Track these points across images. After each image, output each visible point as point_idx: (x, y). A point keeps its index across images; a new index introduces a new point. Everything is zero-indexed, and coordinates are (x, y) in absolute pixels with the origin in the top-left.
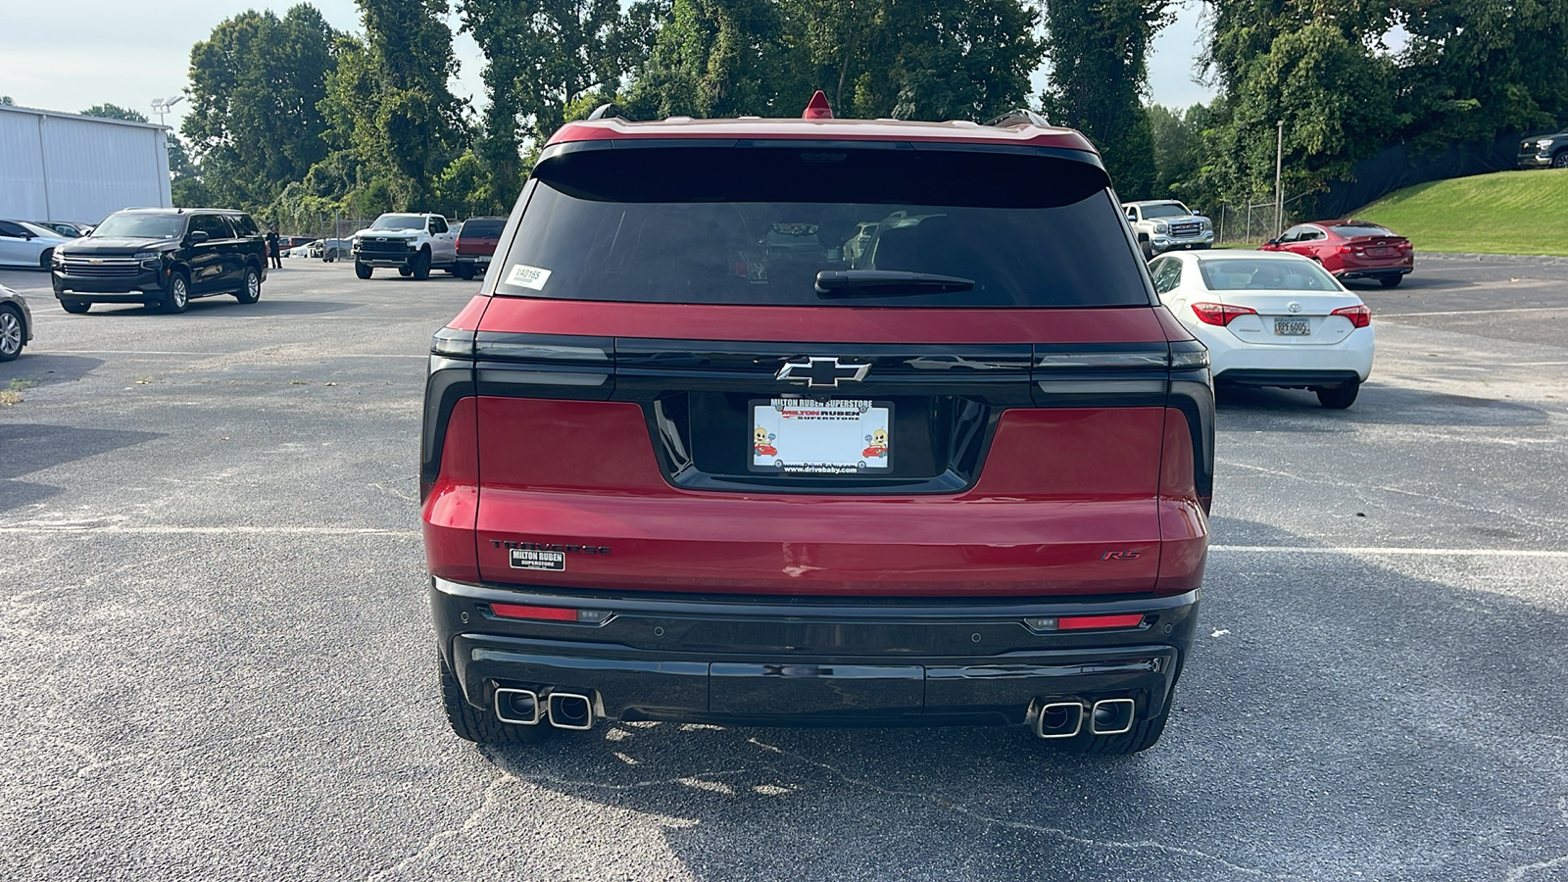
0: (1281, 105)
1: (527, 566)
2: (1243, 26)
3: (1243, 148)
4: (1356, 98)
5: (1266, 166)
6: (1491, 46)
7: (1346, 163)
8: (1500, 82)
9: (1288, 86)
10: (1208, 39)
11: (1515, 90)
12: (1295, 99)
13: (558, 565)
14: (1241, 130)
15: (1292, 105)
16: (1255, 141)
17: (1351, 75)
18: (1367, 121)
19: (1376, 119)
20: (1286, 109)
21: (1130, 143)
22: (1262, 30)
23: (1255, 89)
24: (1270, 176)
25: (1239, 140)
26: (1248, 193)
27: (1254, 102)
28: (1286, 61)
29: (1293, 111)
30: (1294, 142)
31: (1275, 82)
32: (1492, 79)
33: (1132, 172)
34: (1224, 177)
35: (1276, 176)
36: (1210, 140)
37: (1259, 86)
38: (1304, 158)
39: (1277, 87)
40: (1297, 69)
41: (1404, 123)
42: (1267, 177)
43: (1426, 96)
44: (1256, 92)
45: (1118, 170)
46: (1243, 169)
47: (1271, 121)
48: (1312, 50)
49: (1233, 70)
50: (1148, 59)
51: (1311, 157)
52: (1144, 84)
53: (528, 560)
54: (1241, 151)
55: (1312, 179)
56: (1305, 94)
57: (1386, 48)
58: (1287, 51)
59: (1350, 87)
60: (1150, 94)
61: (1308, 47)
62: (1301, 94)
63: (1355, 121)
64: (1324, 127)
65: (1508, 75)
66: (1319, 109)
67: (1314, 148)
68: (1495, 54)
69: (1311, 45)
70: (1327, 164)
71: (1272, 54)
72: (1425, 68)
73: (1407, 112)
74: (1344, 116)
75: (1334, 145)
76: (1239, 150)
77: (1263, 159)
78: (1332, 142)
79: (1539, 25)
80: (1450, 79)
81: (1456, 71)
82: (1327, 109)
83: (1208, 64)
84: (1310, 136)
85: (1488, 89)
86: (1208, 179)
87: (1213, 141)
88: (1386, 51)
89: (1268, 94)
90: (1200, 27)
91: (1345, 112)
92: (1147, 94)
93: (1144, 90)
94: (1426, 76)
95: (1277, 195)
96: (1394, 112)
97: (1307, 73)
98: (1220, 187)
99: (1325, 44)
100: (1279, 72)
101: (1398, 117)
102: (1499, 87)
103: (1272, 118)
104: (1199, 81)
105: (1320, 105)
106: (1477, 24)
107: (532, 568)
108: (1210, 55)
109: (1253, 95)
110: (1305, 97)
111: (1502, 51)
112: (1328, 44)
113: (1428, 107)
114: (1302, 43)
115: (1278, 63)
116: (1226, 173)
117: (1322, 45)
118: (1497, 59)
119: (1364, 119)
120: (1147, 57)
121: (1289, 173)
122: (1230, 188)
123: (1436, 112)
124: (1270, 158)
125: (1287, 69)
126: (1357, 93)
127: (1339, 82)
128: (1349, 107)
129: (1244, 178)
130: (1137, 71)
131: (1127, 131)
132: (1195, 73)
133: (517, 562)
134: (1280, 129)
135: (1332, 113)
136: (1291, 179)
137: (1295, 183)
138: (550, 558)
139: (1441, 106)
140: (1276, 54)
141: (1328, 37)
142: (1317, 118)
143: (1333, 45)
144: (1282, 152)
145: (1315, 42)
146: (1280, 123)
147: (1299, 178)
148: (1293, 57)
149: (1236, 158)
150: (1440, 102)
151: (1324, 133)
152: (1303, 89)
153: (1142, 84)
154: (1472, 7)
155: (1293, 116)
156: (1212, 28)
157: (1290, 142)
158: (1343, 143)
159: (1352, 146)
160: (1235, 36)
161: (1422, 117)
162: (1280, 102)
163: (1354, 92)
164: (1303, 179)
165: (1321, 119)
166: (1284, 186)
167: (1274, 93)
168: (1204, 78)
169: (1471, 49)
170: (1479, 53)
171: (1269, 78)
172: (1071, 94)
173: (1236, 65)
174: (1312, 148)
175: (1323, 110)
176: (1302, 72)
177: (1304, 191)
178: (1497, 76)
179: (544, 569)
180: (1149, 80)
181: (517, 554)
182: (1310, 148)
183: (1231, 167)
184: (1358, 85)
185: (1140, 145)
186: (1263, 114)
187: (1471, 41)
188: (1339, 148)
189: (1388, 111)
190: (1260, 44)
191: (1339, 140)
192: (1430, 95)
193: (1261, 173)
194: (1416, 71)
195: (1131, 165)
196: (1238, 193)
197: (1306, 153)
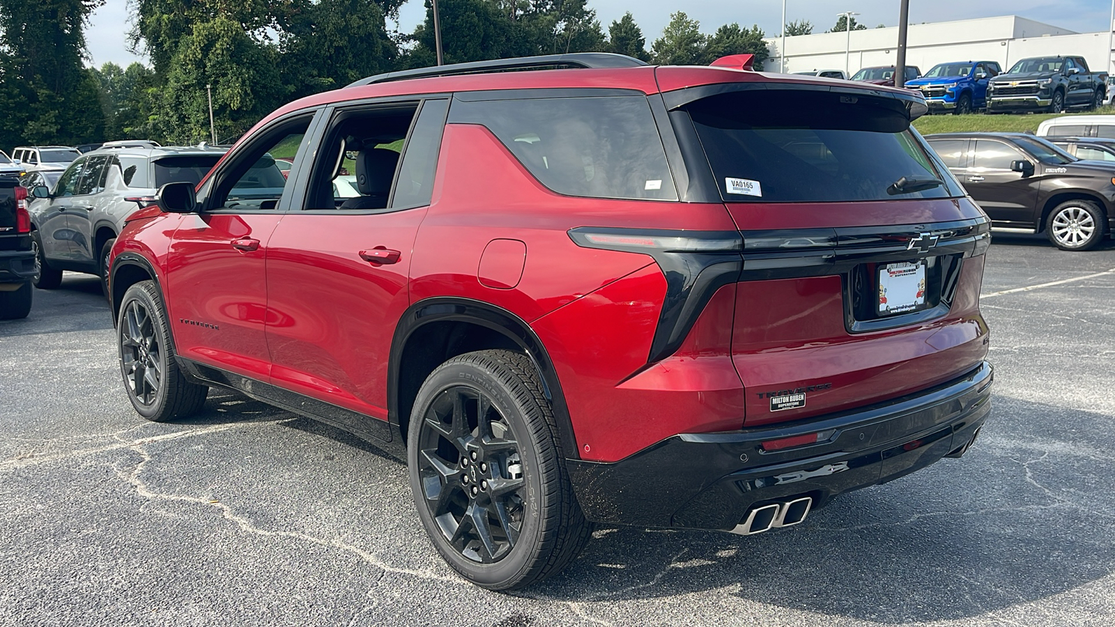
0: (207, 73)
1: (781, 408)
2: (163, 13)
3: (181, 103)
4: (257, 72)
5: (201, 117)
6: (335, 44)
7: (256, 117)
8: (343, 68)
9: (210, 60)
10: (136, 20)
11: (353, 74)
12: (216, 70)
13: (801, 402)
14: (178, 90)
15: (214, 74)
16: (190, 99)
17: (252, 56)
18: (267, 89)
19: (272, 87)
20: (210, 77)
21: (80, 95)
22: (179, 18)
23: (185, 60)
24: (206, 124)
25: (178, 97)
26: (188, 136)
27: (185, 70)
28: (206, 42)
29: (215, 78)
30: (219, 101)
31: (200, 57)
32: (338, 65)
33: (86, 118)
34: (167, 123)
35: (210, 124)
36: (154, 96)
37: (188, 58)
38: (228, 112)
39: (201, 60)
40: (214, 49)
41: (290, 91)
42: (203, 125)
43: (301, 74)
44: (186, 62)
45: (74, 115)
46: (183, 119)
47: (201, 85)
48: (223, 36)
49: (160, 45)
50: (84, 31)
51: (232, 111)
52: (84, 50)
53: (783, 403)
54: (179, 105)
55: (235, 127)
56: (223, 67)
57: (272, 40)
58: (206, 35)
59: (253, 64)
60: (90, 58)
61: (220, 33)
62: (219, 67)
63: (258, 88)
64: (240, 91)
65: (347, 64)
66: (234, 78)
67: (235, 105)
68: (338, 49)
69: (223, 32)
70: (243, 117)
71: (194, 36)
72: (297, 55)
73: (291, 84)
74: (252, 84)
75: (248, 104)
76: (177, 105)
77: (198, 111)
78: (247, 102)
79: (361, 32)
80: (313, 64)
81: (317, 59)
82: (240, 79)
83: (138, 39)
84: (232, 97)
85: (336, 71)
86: (155, 125)
87: (156, 97)
88: (272, 42)
89: (195, 65)
90: (129, 10)
91: (252, 82)
92: (87, 58)
93: (85, 55)
94: (298, 61)
95: (213, 138)
96: (282, 83)
97: (223, 52)
98: (165, 131)
99: (232, 32)
100: (201, 49)
101: (286, 87)
102: (343, 71)
103: (201, 82)
104: (133, 51)
105: (235, 75)
106: (325, 29)
107: (785, 409)
108: (139, 32)
109: (183, 65)
110: (223, 69)
111: (341, 48)
112: (234, 33)
113: (302, 82)
114: (215, 30)
115: (200, 43)
116: (169, 121)
117: (230, 34)
118: (339, 53)
119: (264, 87)
120: (83, 29)
121: (220, 122)
122: (173, 132)
123: (307, 85)
124: (204, 111)
125: (207, 48)
126: (257, 69)
127: (245, 60)
128: (254, 78)
129: (185, 125)
130: (77, 39)
131: (75, 86)
132: (128, 44)
133: (775, 406)
134: (209, 90)
135: (244, 82)
136: (221, 127)
137: (224, 130)
138: (797, 398)
139: (311, 81)
140: (197, 37)
141: (234, 28)
142: (234, 84)
143: (237, 33)
144: (213, 107)
145: (225, 31)
146: (208, 86)
147: (226, 126)
148: (210, 40)
149: (177, 110)
150: (310, 78)
151: (241, 96)
152: (221, 63)
153: (82, 50)
154: (321, 17)
155: (216, 82)
156: (138, 12)
157: (216, 100)
158: (253, 102)
159: (258, 105)
160: (158, 20)
161: (300, 88)
162: (205, 71)
163: (256, 68)
164: (229, 127)
165: (237, 85)
166: (216, 131)
167: (200, 64)
168: (136, 49)
169: (324, 45)
170: (329, 48)
171: (195, 54)
172: (21, 53)
173: (162, 41)
174: (234, 105)
175: (237, 79)
176: (218, 51)
177: (232, 135)
178: (341, 63)
179: (793, 408)
180: (87, 47)
181: (775, 401)
182: (232, 105)
183: (172, 117)
184: (258, 63)
185: (89, 97)
186: (194, 79)
187: (323, 40)
188: (251, 106)
189: (279, 83)
190: (180, 29)
191: (250, 100)
192: (303, 73)
193: (198, 121)
194: (292, 57)
195: (84, 112)
196: (180, 136)
197: (229, 109)
